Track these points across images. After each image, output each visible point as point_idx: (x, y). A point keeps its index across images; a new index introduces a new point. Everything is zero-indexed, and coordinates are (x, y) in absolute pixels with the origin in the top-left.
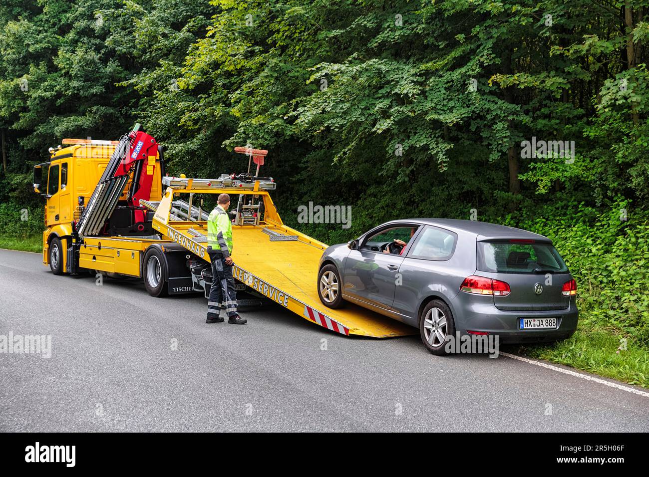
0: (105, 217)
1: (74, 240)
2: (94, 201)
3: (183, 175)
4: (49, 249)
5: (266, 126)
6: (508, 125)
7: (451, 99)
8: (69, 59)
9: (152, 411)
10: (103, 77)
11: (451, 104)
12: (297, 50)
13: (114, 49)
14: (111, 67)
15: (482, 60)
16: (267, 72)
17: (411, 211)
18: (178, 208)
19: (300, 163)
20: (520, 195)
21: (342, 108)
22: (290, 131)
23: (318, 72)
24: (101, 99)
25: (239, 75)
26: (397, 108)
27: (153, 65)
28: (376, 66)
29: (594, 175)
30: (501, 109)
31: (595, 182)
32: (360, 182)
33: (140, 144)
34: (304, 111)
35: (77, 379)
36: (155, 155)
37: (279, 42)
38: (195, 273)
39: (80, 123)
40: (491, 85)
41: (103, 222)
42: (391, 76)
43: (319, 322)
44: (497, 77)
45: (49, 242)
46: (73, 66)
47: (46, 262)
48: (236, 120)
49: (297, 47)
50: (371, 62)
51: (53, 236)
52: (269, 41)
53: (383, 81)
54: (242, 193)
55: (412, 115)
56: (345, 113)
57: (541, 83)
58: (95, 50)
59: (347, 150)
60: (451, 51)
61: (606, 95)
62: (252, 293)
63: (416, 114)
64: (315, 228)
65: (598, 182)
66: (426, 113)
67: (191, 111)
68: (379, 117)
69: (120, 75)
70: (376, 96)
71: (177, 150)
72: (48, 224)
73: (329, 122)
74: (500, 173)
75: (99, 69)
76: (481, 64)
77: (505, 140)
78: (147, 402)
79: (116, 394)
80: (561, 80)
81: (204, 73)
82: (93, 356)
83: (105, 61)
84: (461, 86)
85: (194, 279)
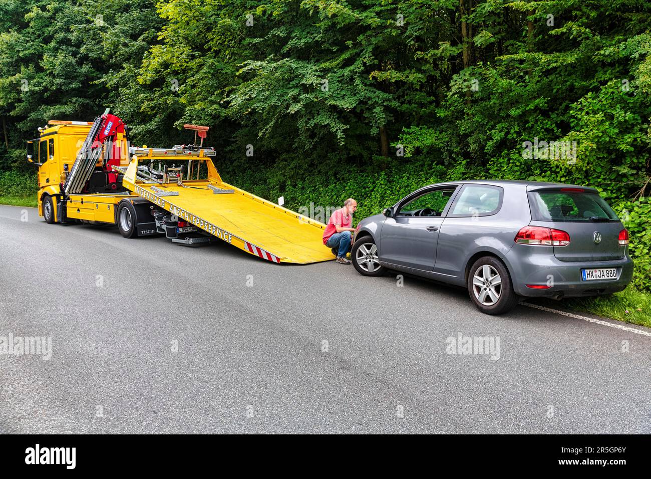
0: (85, 179)
1: (62, 198)
2: (76, 168)
3: (145, 146)
4: (42, 204)
5: (206, 110)
6: (384, 109)
7: (342, 89)
8: (52, 62)
9: (130, 337)
10: (79, 76)
11: (343, 93)
12: (227, 54)
13: (87, 55)
14: (85, 69)
15: (365, 61)
16: (205, 69)
17: (312, 171)
18: (142, 171)
19: (231, 138)
20: (389, 158)
21: (263, 95)
22: (225, 113)
23: (245, 67)
24: (79, 93)
25: (184, 73)
26: (304, 95)
27: (118, 67)
28: (288, 64)
29: (443, 143)
30: (378, 97)
31: (444, 148)
32: (275, 151)
33: (110, 124)
34: (236, 97)
35: (65, 311)
36: (123, 132)
37: (214, 48)
38: (157, 220)
39: (63, 110)
40: (371, 79)
41: (84, 183)
42: (299, 71)
43: (256, 254)
44: (375, 73)
45: (42, 199)
46: (55, 67)
47: (41, 214)
48: (184, 106)
49: (227, 52)
50: (284, 60)
51: (45, 195)
52: (206, 47)
53: (292, 76)
54: (191, 159)
55: (316, 100)
56: (266, 99)
57: (406, 78)
58: (72, 55)
59: (268, 127)
60: (341, 55)
61: (454, 85)
62: (203, 233)
63: (319, 100)
64: (243, 184)
65: (446, 148)
66: (326, 99)
67: (148, 101)
68: (291, 102)
69: (92, 75)
70: (288, 86)
71: (139, 130)
72: (41, 186)
73: (255, 105)
74: (375, 142)
75: (76, 70)
76: (364, 64)
77: (382, 120)
78: (125, 328)
79: (99, 322)
80: (420, 75)
81: (157, 71)
82: (79, 289)
83: (80, 63)
84: (350, 79)
85: (158, 224)
